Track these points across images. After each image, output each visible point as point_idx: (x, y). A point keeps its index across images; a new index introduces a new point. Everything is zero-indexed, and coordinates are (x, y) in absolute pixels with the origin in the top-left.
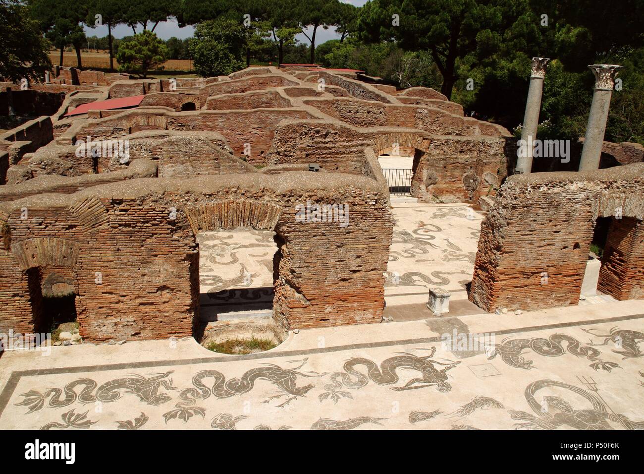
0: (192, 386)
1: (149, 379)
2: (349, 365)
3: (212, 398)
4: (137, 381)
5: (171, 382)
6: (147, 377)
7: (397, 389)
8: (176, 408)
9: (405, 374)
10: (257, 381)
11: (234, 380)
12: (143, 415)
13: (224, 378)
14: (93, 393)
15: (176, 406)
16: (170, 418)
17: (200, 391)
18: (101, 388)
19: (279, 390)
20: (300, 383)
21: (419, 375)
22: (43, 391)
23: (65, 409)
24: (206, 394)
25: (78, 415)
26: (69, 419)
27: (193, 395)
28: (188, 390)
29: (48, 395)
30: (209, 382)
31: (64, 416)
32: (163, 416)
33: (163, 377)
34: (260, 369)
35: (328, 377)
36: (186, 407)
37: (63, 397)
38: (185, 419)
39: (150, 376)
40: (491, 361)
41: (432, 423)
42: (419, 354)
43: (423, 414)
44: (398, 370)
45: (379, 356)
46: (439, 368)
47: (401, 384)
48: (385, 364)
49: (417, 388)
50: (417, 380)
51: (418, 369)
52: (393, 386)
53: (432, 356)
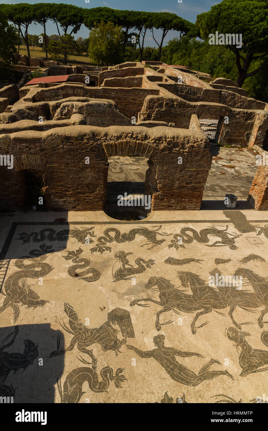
0: (104, 236)
1: (82, 231)
2: (184, 231)
3: (114, 243)
4: (76, 231)
5: (93, 233)
6: (81, 229)
7: (208, 246)
8: (96, 247)
9: (212, 239)
10: (137, 235)
11: (125, 234)
12: (80, 249)
13: (120, 233)
14: (54, 236)
15: (97, 245)
16: (94, 251)
17: (108, 238)
18: (58, 234)
19: (148, 241)
20: (159, 238)
21: (220, 239)
22: (29, 233)
23: (41, 243)
24: (111, 240)
25: (48, 247)
26: (43, 248)
27: (104, 240)
28: (102, 238)
29: (32, 235)
30: (112, 234)
31: (41, 246)
32: (90, 250)
33: (89, 230)
34: (138, 229)
35: (172, 236)
36: (102, 246)
37: (39, 237)
38: (101, 252)
39: (82, 229)
40: (258, 236)
41: (227, 265)
42: (220, 228)
43: (222, 260)
44: (209, 236)
45: (198, 227)
46: (230, 237)
47: (210, 243)
48: (202, 232)
49: (218, 246)
50: (219, 242)
51: (219, 236)
52: (206, 244)
53: (226, 230)
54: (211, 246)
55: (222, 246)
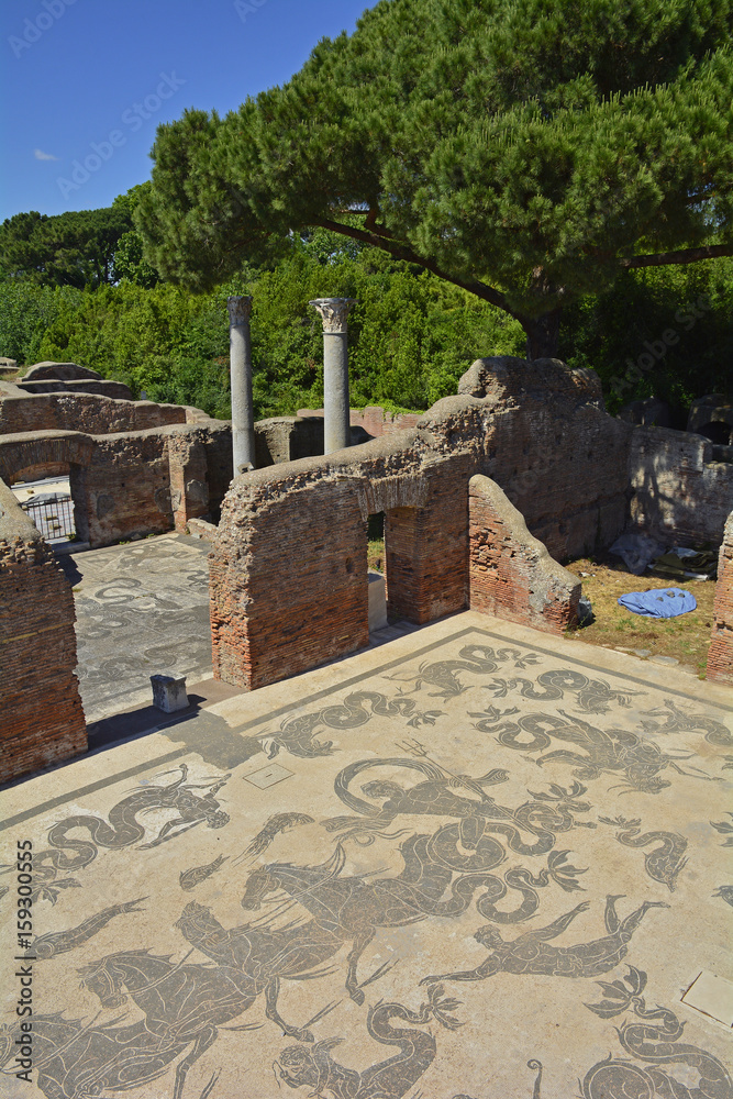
2: (58, 834)
7: (147, 846)
9: (152, 821)
21: (174, 813)
40: (273, 760)
41: (217, 878)
42: (164, 782)
43: (199, 870)
44: (138, 817)
45: (100, 807)
46: (200, 794)
47: (150, 837)
48: (115, 814)
49: (176, 834)
50: (174, 823)
51: (170, 805)
52: (140, 843)
53: (184, 779)
54: (156, 843)
55: (184, 830)
